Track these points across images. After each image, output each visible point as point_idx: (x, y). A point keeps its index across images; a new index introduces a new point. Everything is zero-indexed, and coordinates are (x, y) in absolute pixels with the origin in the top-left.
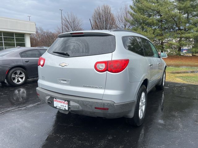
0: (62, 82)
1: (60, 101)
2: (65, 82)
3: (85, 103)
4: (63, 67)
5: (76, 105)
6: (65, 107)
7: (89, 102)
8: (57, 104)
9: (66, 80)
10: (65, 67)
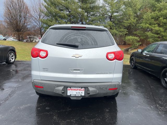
0: (74, 71)
1: (75, 89)
2: (79, 71)
3: (102, 87)
4: (78, 58)
5: (93, 90)
6: (81, 94)
7: (105, 85)
8: (71, 92)
9: (79, 70)
10: (80, 58)
